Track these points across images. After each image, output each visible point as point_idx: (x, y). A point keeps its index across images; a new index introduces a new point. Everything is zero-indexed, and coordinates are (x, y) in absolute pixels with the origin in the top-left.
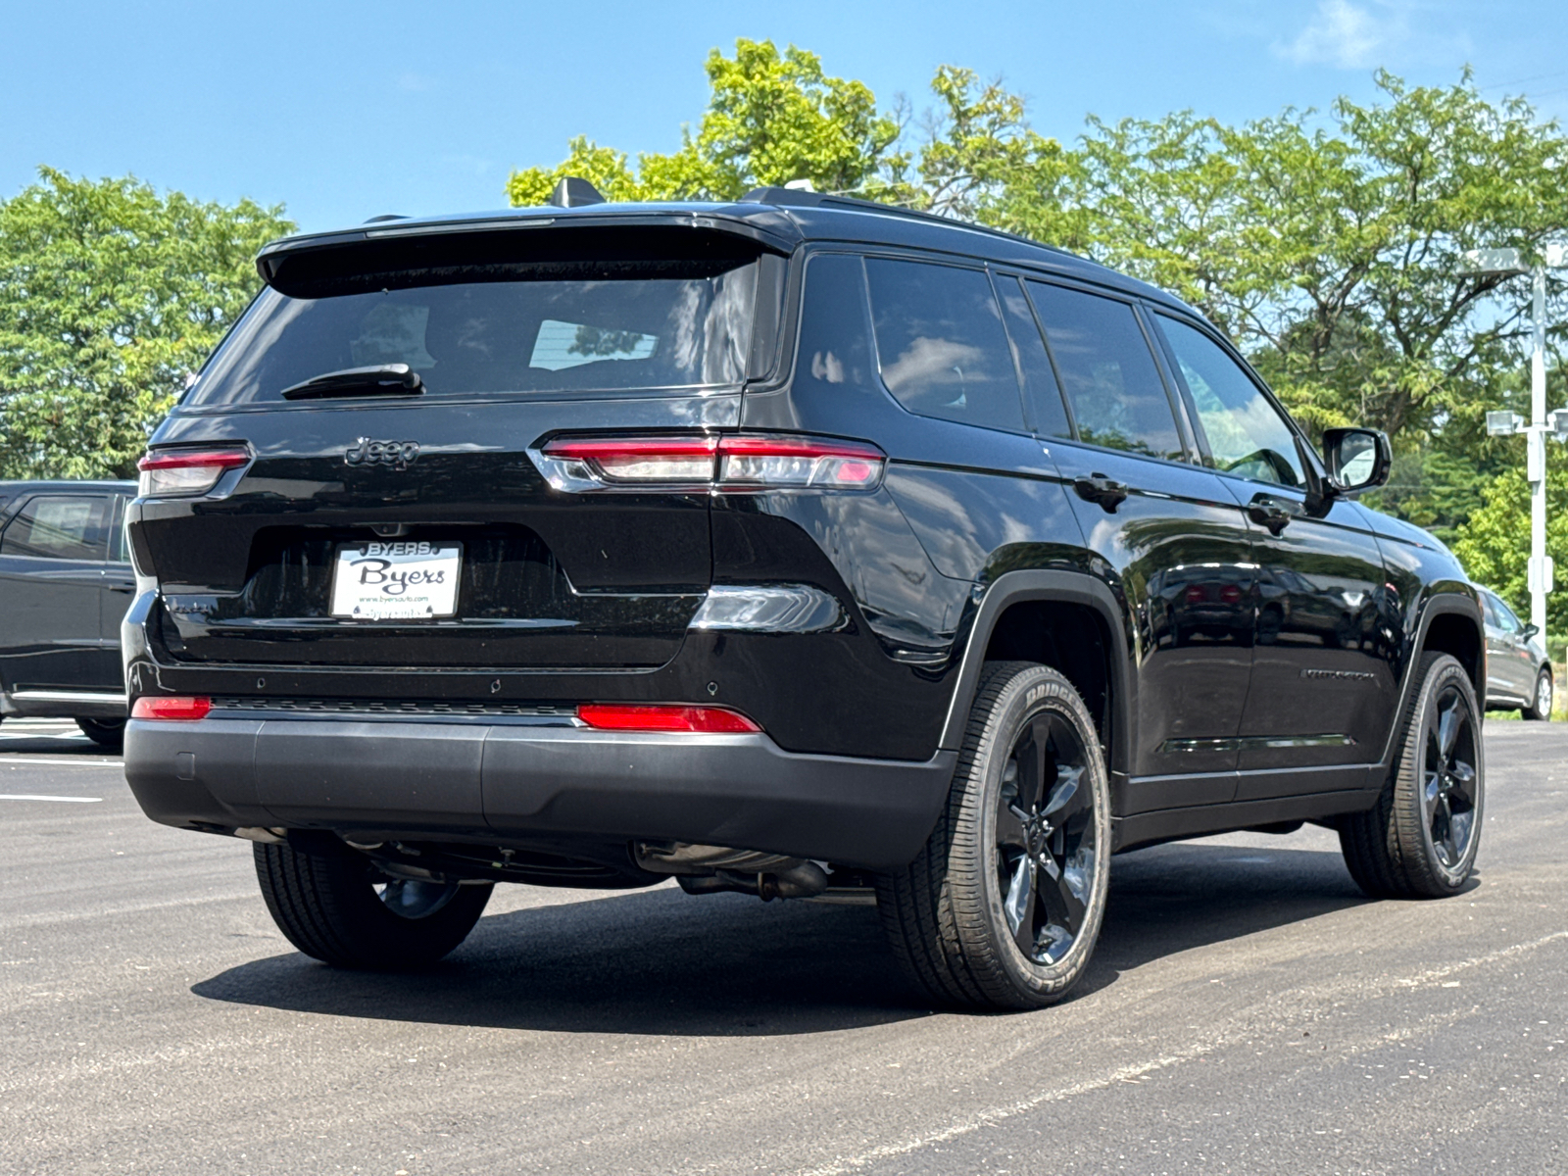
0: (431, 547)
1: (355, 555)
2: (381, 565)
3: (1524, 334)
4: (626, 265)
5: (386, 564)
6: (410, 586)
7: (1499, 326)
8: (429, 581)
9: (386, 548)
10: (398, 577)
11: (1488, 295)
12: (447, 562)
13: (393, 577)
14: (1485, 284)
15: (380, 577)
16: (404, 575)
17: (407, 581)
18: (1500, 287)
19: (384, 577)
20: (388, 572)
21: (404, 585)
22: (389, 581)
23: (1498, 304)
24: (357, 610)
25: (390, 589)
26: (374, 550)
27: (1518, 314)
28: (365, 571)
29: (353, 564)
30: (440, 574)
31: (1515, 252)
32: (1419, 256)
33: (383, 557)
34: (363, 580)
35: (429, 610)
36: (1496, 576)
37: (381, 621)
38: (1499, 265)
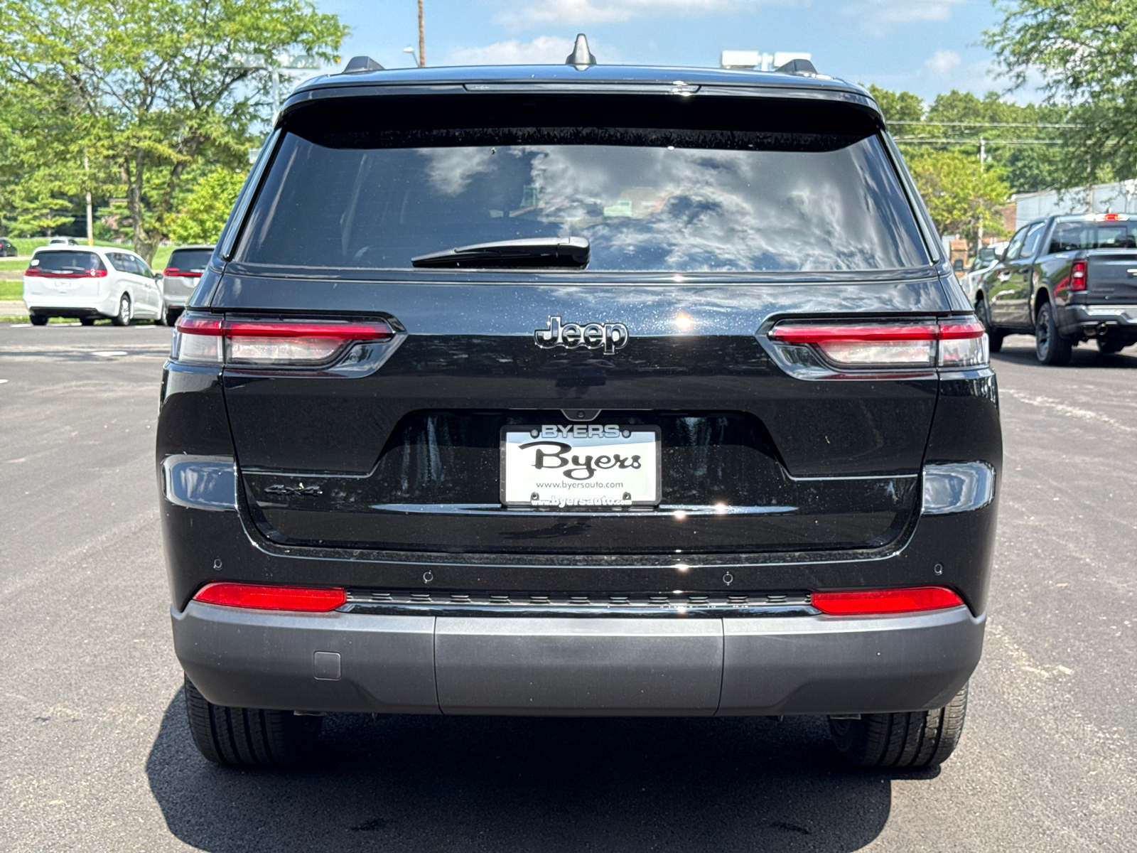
0: (621, 430)
1: (525, 437)
2: (558, 449)
3: (262, 104)
4: (771, 137)
5: (565, 448)
6: (599, 472)
7: (247, 99)
8: (622, 466)
9: (565, 430)
10: (582, 460)
11: (243, 80)
12: (645, 446)
13: (575, 460)
14: (242, 74)
15: (558, 462)
16: (589, 459)
17: (593, 466)
18: (250, 77)
19: (564, 462)
20: (568, 456)
21: (591, 472)
22: (570, 466)
23: (246, 85)
24: (534, 496)
25: (573, 474)
26: (549, 432)
27: (258, 92)
28: (540, 456)
29: (523, 447)
30: (636, 459)
31: (261, 56)
32: (206, 55)
33: (560, 440)
34: (539, 464)
35: (626, 496)
36: (202, 235)
37: (568, 508)
38: (253, 65)
